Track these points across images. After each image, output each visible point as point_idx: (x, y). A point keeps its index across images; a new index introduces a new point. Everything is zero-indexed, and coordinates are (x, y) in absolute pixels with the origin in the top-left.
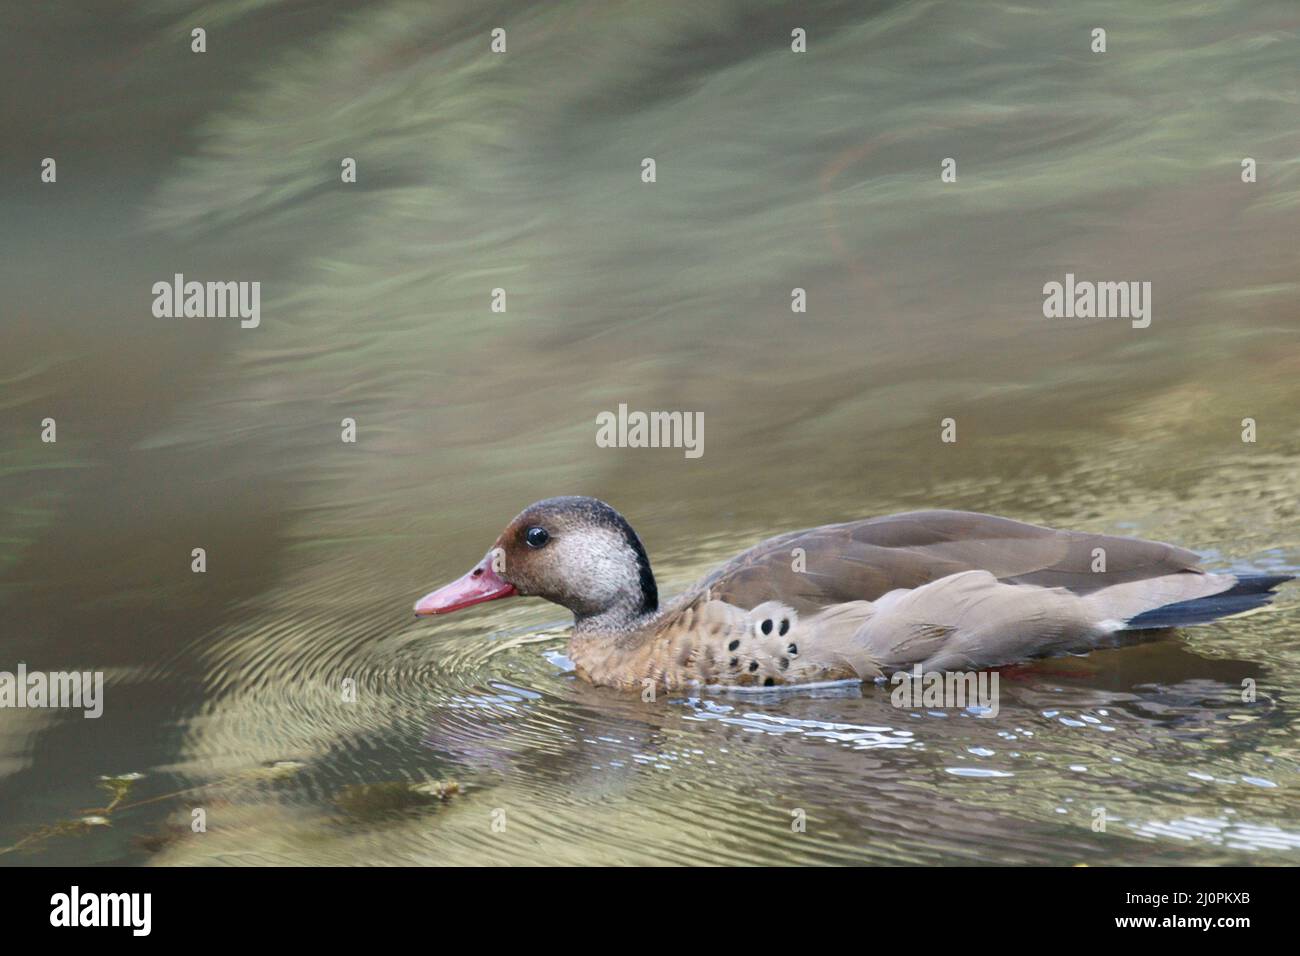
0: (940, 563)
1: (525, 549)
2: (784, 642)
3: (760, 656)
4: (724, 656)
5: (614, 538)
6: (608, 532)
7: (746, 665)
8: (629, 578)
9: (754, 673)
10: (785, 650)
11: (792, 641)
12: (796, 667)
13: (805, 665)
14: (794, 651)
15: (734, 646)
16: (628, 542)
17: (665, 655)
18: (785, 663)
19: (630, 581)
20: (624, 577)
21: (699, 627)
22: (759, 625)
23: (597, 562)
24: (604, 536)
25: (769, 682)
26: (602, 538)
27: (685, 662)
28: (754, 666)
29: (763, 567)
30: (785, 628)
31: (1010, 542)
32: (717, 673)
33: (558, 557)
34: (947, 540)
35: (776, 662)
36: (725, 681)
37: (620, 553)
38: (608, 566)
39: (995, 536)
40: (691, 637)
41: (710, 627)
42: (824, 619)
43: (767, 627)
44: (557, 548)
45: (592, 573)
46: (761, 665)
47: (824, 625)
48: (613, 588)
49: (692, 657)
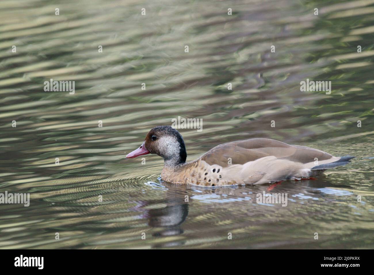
0: (261, 154)
1: (151, 141)
2: (218, 174)
3: (212, 178)
4: (203, 176)
5: (173, 139)
6: (172, 137)
7: (208, 180)
8: (176, 151)
9: (209, 183)
10: (218, 177)
11: (220, 174)
12: (221, 181)
13: (223, 181)
14: (221, 178)
15: (206, 174)
16: (177, 140)
17: (188, 174)
18: (218, 180)
19: (176, 152)
20: (175, 151)
21: (198, 167)
22: (212, 169)
23: (167, 145)
24: (170, 138)
25: (213, 185)
26: (170, 139)
27: (193, 175)
28: (210, 181)
29: (213, 153)
30: (219, 171)
31: (280, 148)
32: (200, 181)
33: (158, 143)
34: (263, 147)
35: (216, 180)
36: (202, 183)
37: (175, 144)
38: (171, 147)
39: (276, 147)
40: (196, 169)
41: (201, 168)
42: (229, 169)
43: (214, 171)
44: (158, 141)
45: (166, 149)
46: (212, 181)
47: (229, 170)
48: (172, 154)
49: (195, 175)
